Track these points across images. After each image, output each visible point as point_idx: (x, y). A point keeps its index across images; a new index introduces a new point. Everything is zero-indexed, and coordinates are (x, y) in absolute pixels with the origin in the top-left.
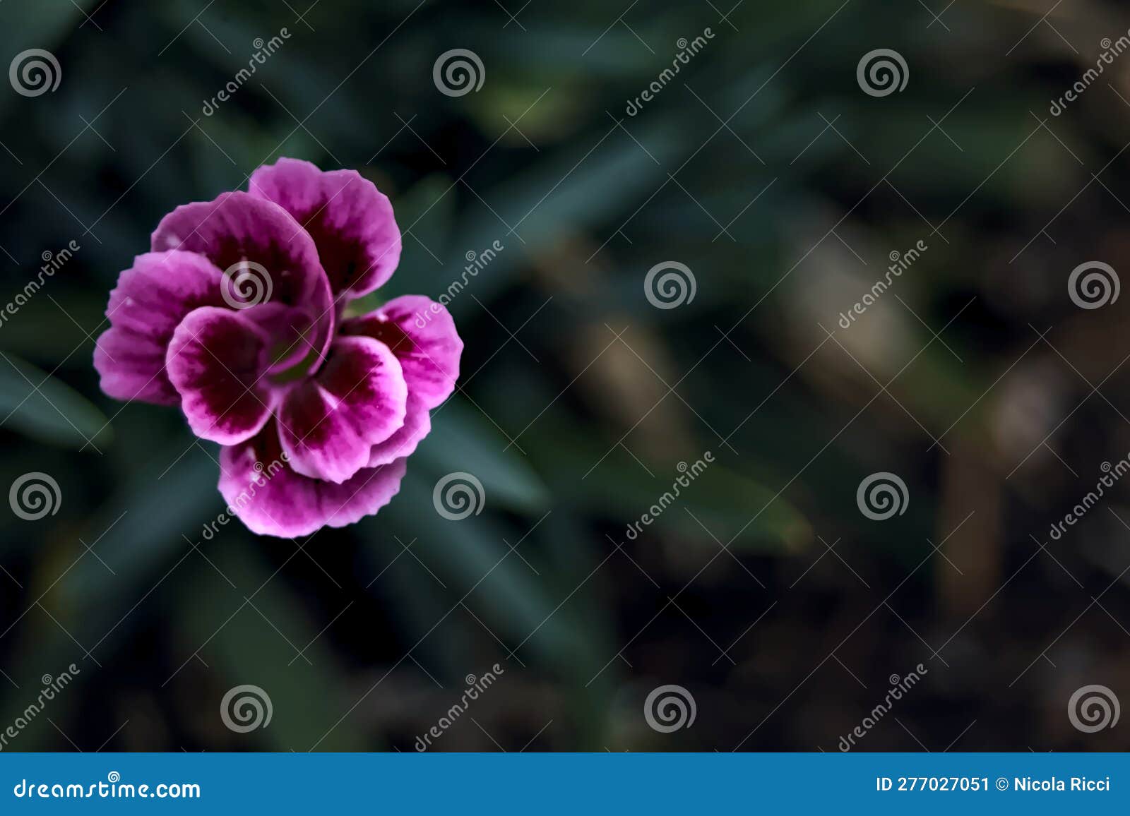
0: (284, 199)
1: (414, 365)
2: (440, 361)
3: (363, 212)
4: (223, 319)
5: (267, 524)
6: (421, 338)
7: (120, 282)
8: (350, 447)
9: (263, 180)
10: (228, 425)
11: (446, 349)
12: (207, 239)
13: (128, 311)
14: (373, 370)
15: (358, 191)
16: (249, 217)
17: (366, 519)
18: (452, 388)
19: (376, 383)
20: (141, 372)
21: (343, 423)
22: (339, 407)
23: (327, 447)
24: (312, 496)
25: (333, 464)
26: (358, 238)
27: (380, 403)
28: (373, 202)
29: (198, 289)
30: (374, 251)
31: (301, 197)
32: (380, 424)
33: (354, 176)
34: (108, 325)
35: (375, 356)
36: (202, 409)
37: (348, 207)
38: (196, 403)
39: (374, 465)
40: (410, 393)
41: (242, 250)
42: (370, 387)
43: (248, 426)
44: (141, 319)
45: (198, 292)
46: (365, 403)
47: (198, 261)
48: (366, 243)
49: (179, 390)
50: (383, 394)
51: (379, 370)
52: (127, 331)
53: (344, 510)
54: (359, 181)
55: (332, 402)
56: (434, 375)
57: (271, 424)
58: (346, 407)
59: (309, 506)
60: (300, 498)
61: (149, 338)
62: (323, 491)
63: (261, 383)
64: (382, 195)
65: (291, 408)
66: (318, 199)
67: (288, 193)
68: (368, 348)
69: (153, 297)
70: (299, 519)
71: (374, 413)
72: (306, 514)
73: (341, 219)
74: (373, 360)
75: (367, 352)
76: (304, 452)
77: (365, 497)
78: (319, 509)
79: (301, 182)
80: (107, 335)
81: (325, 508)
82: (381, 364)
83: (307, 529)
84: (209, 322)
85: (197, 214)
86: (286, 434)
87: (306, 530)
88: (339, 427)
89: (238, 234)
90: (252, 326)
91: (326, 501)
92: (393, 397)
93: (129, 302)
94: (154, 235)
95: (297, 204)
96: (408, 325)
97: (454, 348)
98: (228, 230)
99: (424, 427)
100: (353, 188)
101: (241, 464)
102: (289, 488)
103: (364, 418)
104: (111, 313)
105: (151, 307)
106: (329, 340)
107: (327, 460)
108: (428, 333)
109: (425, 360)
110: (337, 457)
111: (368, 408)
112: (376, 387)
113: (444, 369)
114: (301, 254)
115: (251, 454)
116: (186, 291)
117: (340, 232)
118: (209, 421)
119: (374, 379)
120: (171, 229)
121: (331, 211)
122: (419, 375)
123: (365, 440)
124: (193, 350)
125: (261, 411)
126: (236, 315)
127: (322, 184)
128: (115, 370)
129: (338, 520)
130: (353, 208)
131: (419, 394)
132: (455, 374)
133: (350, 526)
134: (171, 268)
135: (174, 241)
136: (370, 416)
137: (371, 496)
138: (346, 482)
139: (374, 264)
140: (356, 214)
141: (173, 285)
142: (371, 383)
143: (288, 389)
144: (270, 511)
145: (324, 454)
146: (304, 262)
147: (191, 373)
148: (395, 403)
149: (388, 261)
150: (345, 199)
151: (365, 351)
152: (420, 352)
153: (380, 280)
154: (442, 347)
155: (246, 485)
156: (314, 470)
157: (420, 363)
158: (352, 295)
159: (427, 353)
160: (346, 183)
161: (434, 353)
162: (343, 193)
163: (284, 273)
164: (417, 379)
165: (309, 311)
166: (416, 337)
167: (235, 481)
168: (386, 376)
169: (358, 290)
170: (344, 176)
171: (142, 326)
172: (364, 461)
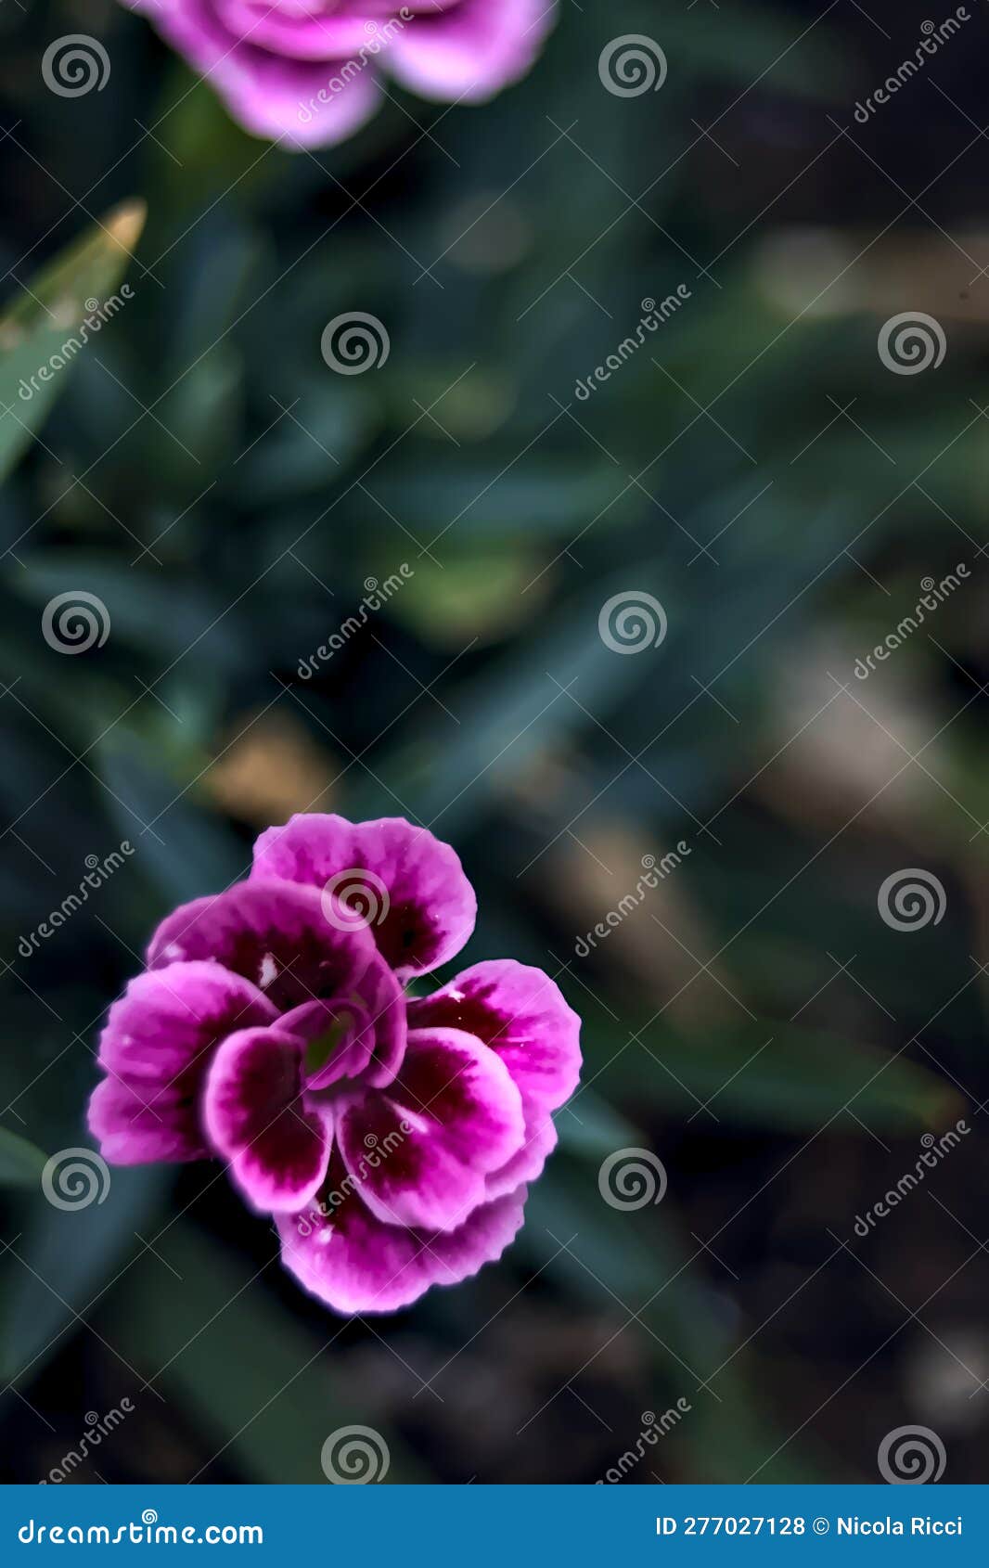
0: (304, 868)
1: (515, 1054)
2: (548, 1041)
3: (416, 869)
4: (257, 1044)
5: (353, 1297)
6: (516, 1014)
7: (112, 1017)
8: (454, 1181)
9: (274, 847)
10: (288, 1180)
11: (554, 1026)
12: (216, 936)
13: (129, 1053)
14: (466, 1073)
15: (406, 842)
16: (274, 909)
17: (488, 1268)
18: (576, 1080)
19: (476, 1092)
20: (151, 1128)
21: (439, 1150)
22: (430, 1130)
23: (424, 1187)
25: (436, 1207)
26: (414, 899)
28: (428, 854)
29: (211, 1004)
30: (437, 914)
31: (328, 859)
32: (489, 1145)
33: (400, 827)
34: (99, 1075)
35: (464, 1053)
36: (255, 1169)
37: (394, 863)
38: (248, 1161)
39: (492, 1199)
40: (523, 1093)
41: (265, 945)
43: (311, 1174)
44: (146, 1059)
45: (215, 1010)
47: (210, 972)
48: (426, 904)
49: (224, 1151)
51: (474, 1072)
52: (129, 1078)
53: (453, 1262)
54: (408, 830)
55: (415, 1123)
56: (546, 1063)
57: (336, 1162)
58: (438, 1129)
59: (406, 1263)
60: (392, 1253)
62: (422, 1241)
63: (308, 1108)
64: (442, 843)
65: (355, 1129)
66: (351, 858)
67: (309, 856)
68: (451, 1043)
69: (155, 1029)
70: (398, 1283)
71: (481, 1132)
72: (403, 1271)
73: (387, 880)
74: (463, 1061)
75: (451, 1048)
76: (392, 1196)
77: (483, 1240)
78: (421, 1265)
79: (325, 840)
80: (101, 1088)
81: (428, 1262)
82: (475, 1063)
83: (409, 1295)
84: (244, 1052)
85: (197, 912)
87: (410, 1297)
88: (435, 1156)
89: (258, 926)
90: (290, 1039)
91: (429, 1254)
92: (503, 1107)
93: (127, 1041)
94: (151, 949)
95: (323, 868)
96: (494, 1001)
97: (567, 1023)
98: (244, 924)
99: (549, 1136)
100: (398, 839)
103: (468, 1141)
104: (105, 1058)
105: (156, 1042)
107: (426, 1202)
108: (523, 1008)
109: (526, 1043)
110: (440, 1195)
111: (469, 1126)
112: (476, 1097)
113: (554, 1054)
114: (348, 940)
116: (202, 1012)
118: (269, 1183)
119: (473, 1086)
120: (170, 937)
121: (371, 871)
122: (525, 1068)
123: (475, 1169)
124: (231, 1095)
125: (320, 1149)
126: (272, 1031)
127: (354, 839)
128: (118, 1131)
129: (451, 1274)
130: (401, 864)
131: (532, 1093)
132: (577, 1060)
134: (177, 988)
135: (172, 950)
136: (475, 1136)
137: (488, 1235)
139: (441, 928)
140: (407, 871)
141: (183, 1007)
142: (468, 1091)
143: (342, 1109)
144: (355, 1278)
145: (421, 1194)
146: (352, 949)
147: (235, 1125)
148: (508, 1115)
149: (460, 924)
150: (389, 854)
151: (447, 1047)
152: (521, 1035)
153: (450, 949)
154: (548, 1023)
155: (317, 1249)
156: (410, 1217)
157: (523, 1051)
158: (409, 973)
159: (529, 1034)
160: (388, 834)
161: (538, 1032)
162: (386, 847)
163: (323, 964)
164: (524, 1072)
165: (356, 1001)
166: (510, 1016)
167: (304, 1248)
168: (486, 1078)
169: (418, 967)
170: (386, 827)
171: (148, 1069)
172: (479, 1195)
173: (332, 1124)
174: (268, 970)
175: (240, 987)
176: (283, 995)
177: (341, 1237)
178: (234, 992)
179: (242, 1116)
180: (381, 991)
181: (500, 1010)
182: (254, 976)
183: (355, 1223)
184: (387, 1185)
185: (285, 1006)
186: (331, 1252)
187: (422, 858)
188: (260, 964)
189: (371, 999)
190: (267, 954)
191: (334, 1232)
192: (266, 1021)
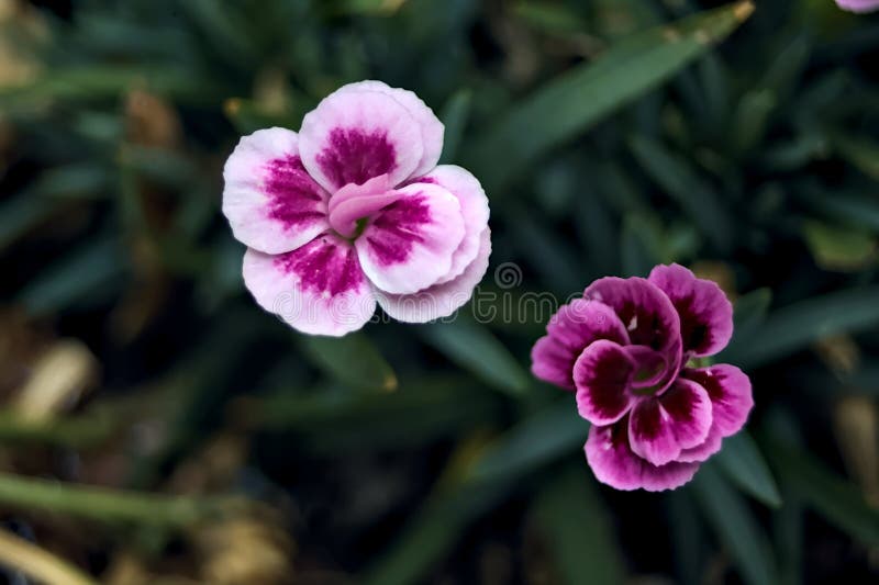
0: (668, 288)
1: (720, 407)
2: (738, 409)
3: (714, 309)
4: (613, 350)
5: (607, 477)
6: (729, 391)
7: (559, 311)
8: (669, 446)
9: (660, 273)
10: (600, 412)
11: (743, 403)
12: (618, 299)
13: (561, 330)
14: (695, 404)
15: (714, 295)
16: (645, 295)
17: (667, 491)
18: (740, 428)
19: (695, 413)
20: (558, 367)
21: (668, 430)
22: (669, 421)
23: (655, 442)
24: (639, 468)
25: (656, 453)
26: (708, 322)
27: (694, 425)
28: (722, 304)
29: (602, 325)
30: (715, 333)
31: (680, 289)
32: (691, 438)
33: (715, 287)
34: (545, 333)
35: (698, 396)
36: (588, 399)
37: (706, 303)
38: (585, 395)
39: (681, 461)
40: (713, 423)
41: (636, 312)
43: (612, 415)
44: (567, 336)
47: (609, 313)
48: (711, 327)
49: (577, 385)
52: (556, 341)
53: (654, 481)
54: (718, 290)
55: (665, 416)
56: (732, 417)
57: (626, 418)
58: (672, 422)
59: (635, 474)
60: (631, 467)
61: (568, 348)
62: (645, 466)
63: (626, 392)
64: (729, 301)
65: (640, 411)
66: (689, 292)
67: (672, 285)
68: (695, 390)
70: (627, 479)
71: (689, 430)
72: (632, 477)
73: (700, 309)
74: (697, 399)
77: (670, 477)
78: (641, 477)
79: (682, 281)
80: (543, 339)
81: (645, 477)
82: (700, 402)
83: (631, 486)
84: (605, 349)
85: (616, 284)
86: (633, 426)
88: (666, 432)
89: (637, 302)
90: (630, 357)
91: (646, 473)
92: (702, 424)
93: (561, 324)
94: (587, 290)
95: (676, 293)
96: (723, 382)
97: (748, 404)
98: (631, 298)
99: (717, 446)
100: (712, 292)
101: (601, 437)
102: (626, 459)
103: (682, 431)
104: (549, 327)
105: (574, 330)
106: (673, 379)
107: (653, 449)
108: (733, 390)
109: (728, 406)
110: (659, 450)
111: (686, 426)
113: (738, 415)
114: (670, 324)
115: (609, 433)
116: (597, 327)
117: (698, 316)
118: (590, 408)
120: (598, 289)
121: (695, 302)
122: (722, 415)
123: (680, 445)
124: (591, 364)
125: (622, 409)
126: (623, 349)
127: (694, 284)
128: (543, 361)
129: (651, 486)
130: (708, 304)
131: (719, 425)
132: (744, 420)
133: (657, 493)
135: (597, 295)
136: (685, 431)
137: (674, 478)
138: (661, 467)
139: (714, 340)
140: (710, 308)
141: (590, 322)
143: (641, 400)
145: (652, 446)
146: (671, 329)
147: (587, 377)
149: (722, 340)
150: (706, 298)
151: (693, 391)
152: (726, 400)
153: (714, 351)
154: (740, 401)
155: (601, 450)
156: (644, 453)
157: (724, 407)
158: (693, 355)
159: (731, 402)
160: (709, 288)
161: (735, 403)
162: (706, 294)
163: (657, 331)
164: (719, 416)
165: (666, 357)
166: (727, 391)
167: (596, 446)
168: (702, 410)
169: (699, 353)
170: (709, 284)
171: (565, 340)
172: (676, 457)
173: (632, 404)
174: (634, 324)
175: (618, 325)
176: (636, 337)
177: (613, 451)
178: (615, 326)
179: (593, 375)
181: (724, 387)
182: (627, 324)
183: (621, 447)
184: (640, 436)
185: (634, 342)
186: (606, 454)
187: (718, 305)
188: (631, 319)
189: (672, 358)
190: (636, 317)
191: (612, 447)
192: (623, 344)
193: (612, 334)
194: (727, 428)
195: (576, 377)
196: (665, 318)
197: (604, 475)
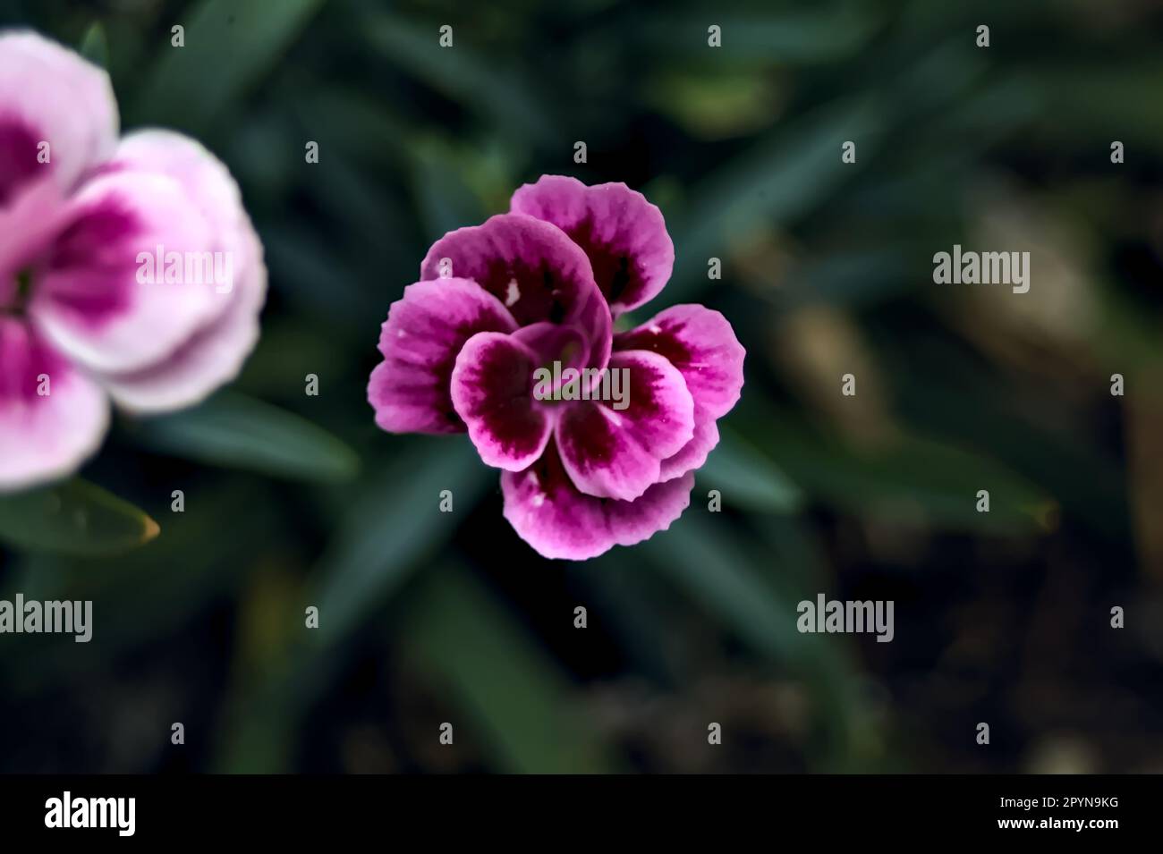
0: (548, 215)
1: (694, 375)
2: (721, 370)
3: (631, 225)
4: (498, 344)
5: (555, 548)
6: (698, 346)
7: (391, 314)
8: (638, 464)
9: (526, 197)
10: (512, 450)
11: (726, 356)
12: (476, 262)
13: (401, 343)
14: (654, 384)
15: (625, 203)
16: (520, 240)
17: (658, 534)
18: (737, 396)
19: (660, 397)
20: (415, 404)
21: (628, 439)
22: (623, 425)
23: (614, 466)
24: (600, 516)
25: (623, 482)
26: (628, 250)
27: (666, 416)
28: (642, 212)
29: (469, 314)
30: (644, 263)
31: (566, 213)
32: (668, 438)
33: (621, 189)
34: (379, 358)
35: (655, 370)
36: (487, 436)
37: (615, 221)
38: (481, 431)
39: (665, 480)
40: (695, 402)
41: (512, 272)
42: (654, 401)
43: (532, 450)
44: (415, 350)
45: (470, 318)
46: (651, 418)
47: (468, 287)
48: (636, 255)
49: (465, 419)
50: (669, 407)
52: (401, 363)
53: (632, 528)
54: (626, 192)
55: (615, 419)
56: (716, 384)
57: (551, 445)
58: (630, 424)
59: (598, 526)
60: (587, 519)
61: (424, 368)
62: (611, 510)
63: (536, 406)
64: (651, 205)
65: (569, 427)
66: (584, 214)
67: (552, 210)
68: (646, 362)
69: (426, 327)
70: (588, 539)
71: (661, 427)
72: (595, 534)
73: (609, 233)
74: (653, 374)
75: (645, 365)
76: (591, 472)
77: (655, 513)
78: (607, 527)
79: (565, 198)
80: (380, 367)
81: (614, 527)
82: (662, 377)
83: (598, 548)
84: (487, 348)
85: (464, 239)
86: (568, 454)
87: (597, 551)
88: (625, 443)
89: (507, 255)
90: (525, 348)
91: (614, 519)
92: (679, 410)
93: (401, 333)
94: (424, 264)
95: (562, 221)
96: (683, 336)
97: (736, 354)
98: (497, 253)
99: (713, 438)
100: (620, 201)
101: (524, 488)
102: (575, 510)
103: (650, 434)
104: (383, 346)
105: (424, 336)
106: (608, 357)
107: (616, 478)
108: (703, 342)
109: (705, 369)
110: (625, 474)
111: (654, 423)
112: (660, 401)
113: (726, 376)
114: (574, 271)
115: (533, 478)
116: (459, 318)
117: (609, 245)
118: (497, 447)
119: (657, 393)
120: (440, 256)
121: (598, 225)
122: (700, 385)
123: (654, 455)
124: (473, 378)
125: (541, 435)
126: (511, 339)
127: (587, 198)
128: (389, 403)
129: (630, 537)
130: (620, 221)
131: (703, 404)
132: (740, 381)
133: (643, 543)
134: (442, 296)
136: (656, 430)
137: (661, 512)
138: (638, 499)
139: (646, 274)
140: (624, 227)
141: (444, 313)
142: (654, 397)
143: (562, 410)
144: (558, 534)
145: (612, 472)
146: (576, 279)
147: (474, 401)
148: (682, 415)
149: (660, 273)
150: (612, 212)
151: (642, 365)
152: (699, 362)
153: (653, 292)
154: (721, 354)
155: (531, 509)
156: (603, 489)
157: (701, 373)
158: (621, 309)
159: (707, 362)
160: (612, 196)
161: (714, 361)
162: (610, 207)
163: (555, 292)
164: (700, 389)
165: (579, 328)
166: (694, 347)
167: (521, 506)
168: (670, 388)
169: (628, 303)
170: (611, 189)
171: (416, 357)
172: (655, 476)
173: (552, 422)
174: (513, 293)
175: (490, 303)
176: (523, 313)
177: (550, 503)
178: (485, 306)
179: (481, 395)
180: (598, 320)
181: (686, 343)
182: (502, 297)
183: (562, 493)
184: (587, 464)
185: (523, 322)
186: (541, 513)
187: (636, 218)
188: (507, 287)
189: (590, 327)
190: (514, 280)
191: (546, 498)
192: (508, 331)
193: (487, 321)
194: (718, 403)
195: (460, 406)
196: (563, 265)
197: (550, 546)
